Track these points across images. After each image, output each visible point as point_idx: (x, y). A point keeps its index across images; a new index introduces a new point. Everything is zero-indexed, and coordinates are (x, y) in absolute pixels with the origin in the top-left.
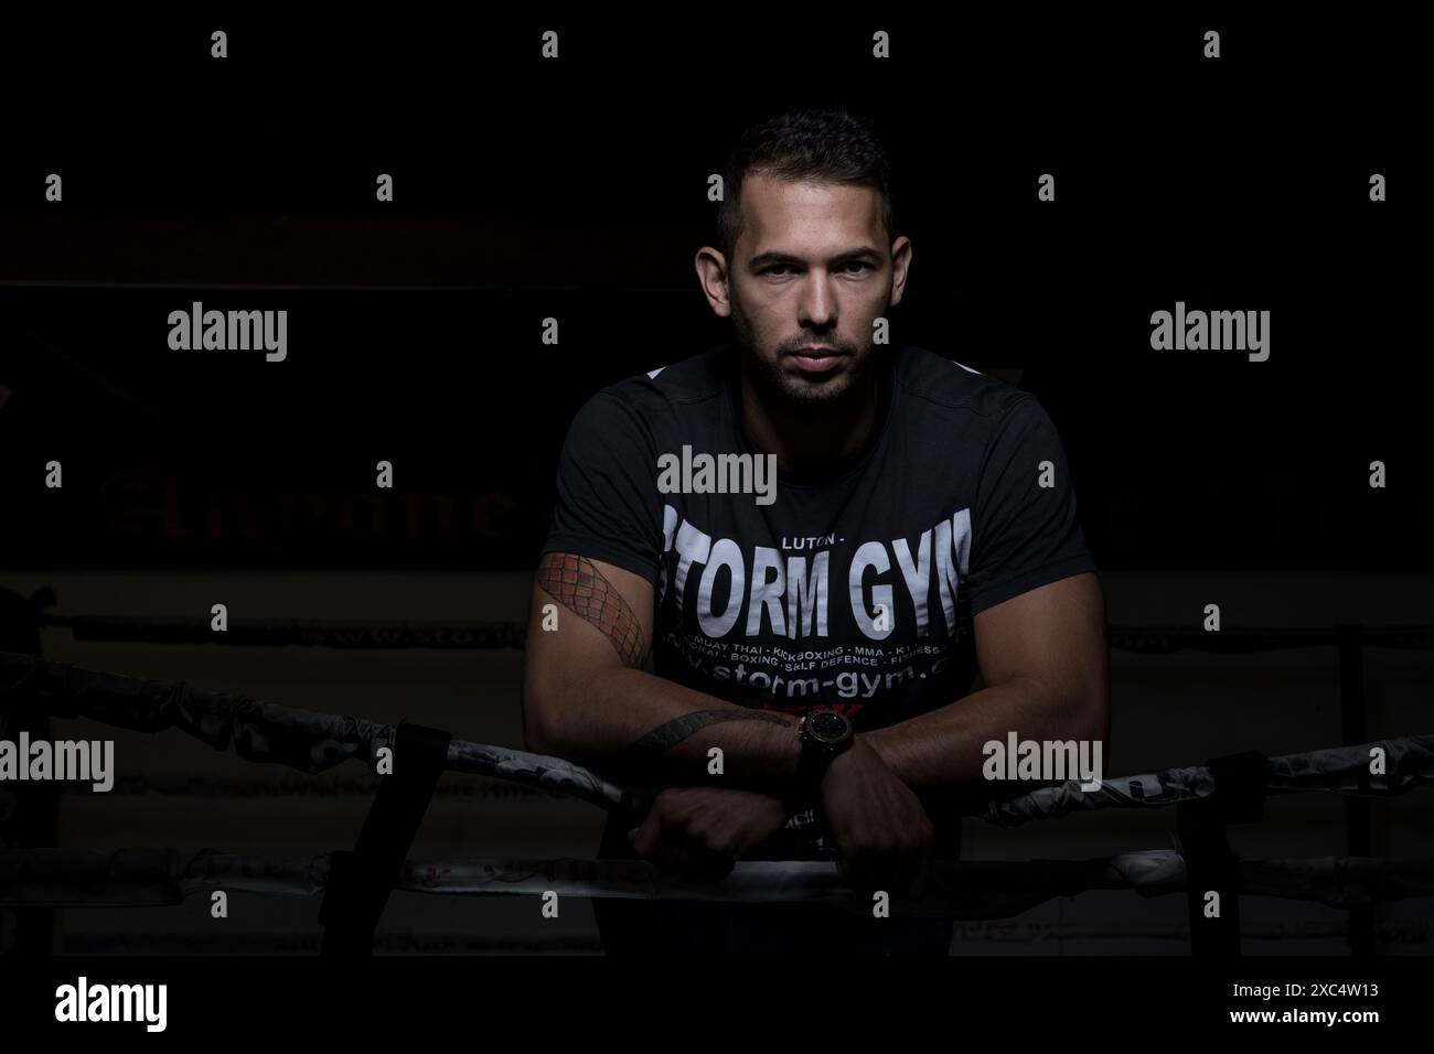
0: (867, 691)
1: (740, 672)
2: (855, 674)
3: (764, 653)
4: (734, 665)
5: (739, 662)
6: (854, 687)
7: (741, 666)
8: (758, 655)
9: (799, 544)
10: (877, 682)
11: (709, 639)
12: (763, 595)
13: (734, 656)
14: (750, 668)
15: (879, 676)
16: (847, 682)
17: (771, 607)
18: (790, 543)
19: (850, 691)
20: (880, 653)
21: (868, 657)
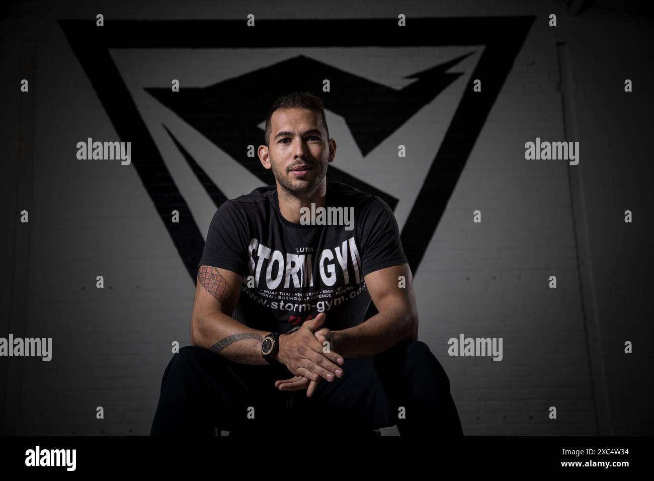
0: (328, 308)
1: (282, 304)
2: (323, 302)
3: (291, 296)
4: (279, 301)
5: (282, 299)
6: (323, 307)
7: (282, 301)
8: (289, 296)
9: (302, 250)
10: (331, 302)
11: (270, 290)
12: (290, 272)
13: (280, 298)
14: (286, 302)
15: (332, 301)
16: (320, 305)
17: (293, 277)
18: (299, 250)
19: (322, 309)
20: (332, 291)
21: (328, 294)
